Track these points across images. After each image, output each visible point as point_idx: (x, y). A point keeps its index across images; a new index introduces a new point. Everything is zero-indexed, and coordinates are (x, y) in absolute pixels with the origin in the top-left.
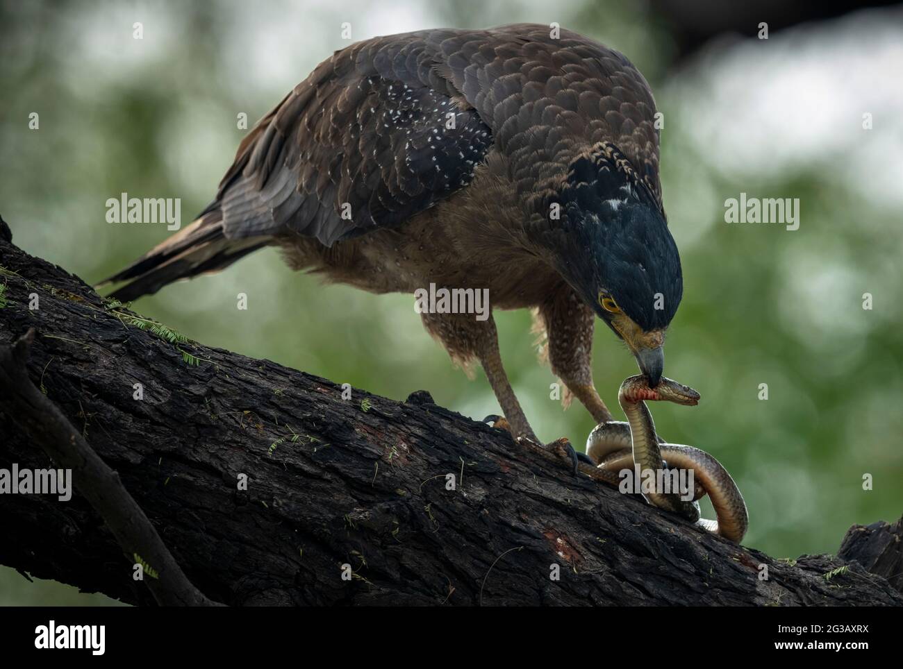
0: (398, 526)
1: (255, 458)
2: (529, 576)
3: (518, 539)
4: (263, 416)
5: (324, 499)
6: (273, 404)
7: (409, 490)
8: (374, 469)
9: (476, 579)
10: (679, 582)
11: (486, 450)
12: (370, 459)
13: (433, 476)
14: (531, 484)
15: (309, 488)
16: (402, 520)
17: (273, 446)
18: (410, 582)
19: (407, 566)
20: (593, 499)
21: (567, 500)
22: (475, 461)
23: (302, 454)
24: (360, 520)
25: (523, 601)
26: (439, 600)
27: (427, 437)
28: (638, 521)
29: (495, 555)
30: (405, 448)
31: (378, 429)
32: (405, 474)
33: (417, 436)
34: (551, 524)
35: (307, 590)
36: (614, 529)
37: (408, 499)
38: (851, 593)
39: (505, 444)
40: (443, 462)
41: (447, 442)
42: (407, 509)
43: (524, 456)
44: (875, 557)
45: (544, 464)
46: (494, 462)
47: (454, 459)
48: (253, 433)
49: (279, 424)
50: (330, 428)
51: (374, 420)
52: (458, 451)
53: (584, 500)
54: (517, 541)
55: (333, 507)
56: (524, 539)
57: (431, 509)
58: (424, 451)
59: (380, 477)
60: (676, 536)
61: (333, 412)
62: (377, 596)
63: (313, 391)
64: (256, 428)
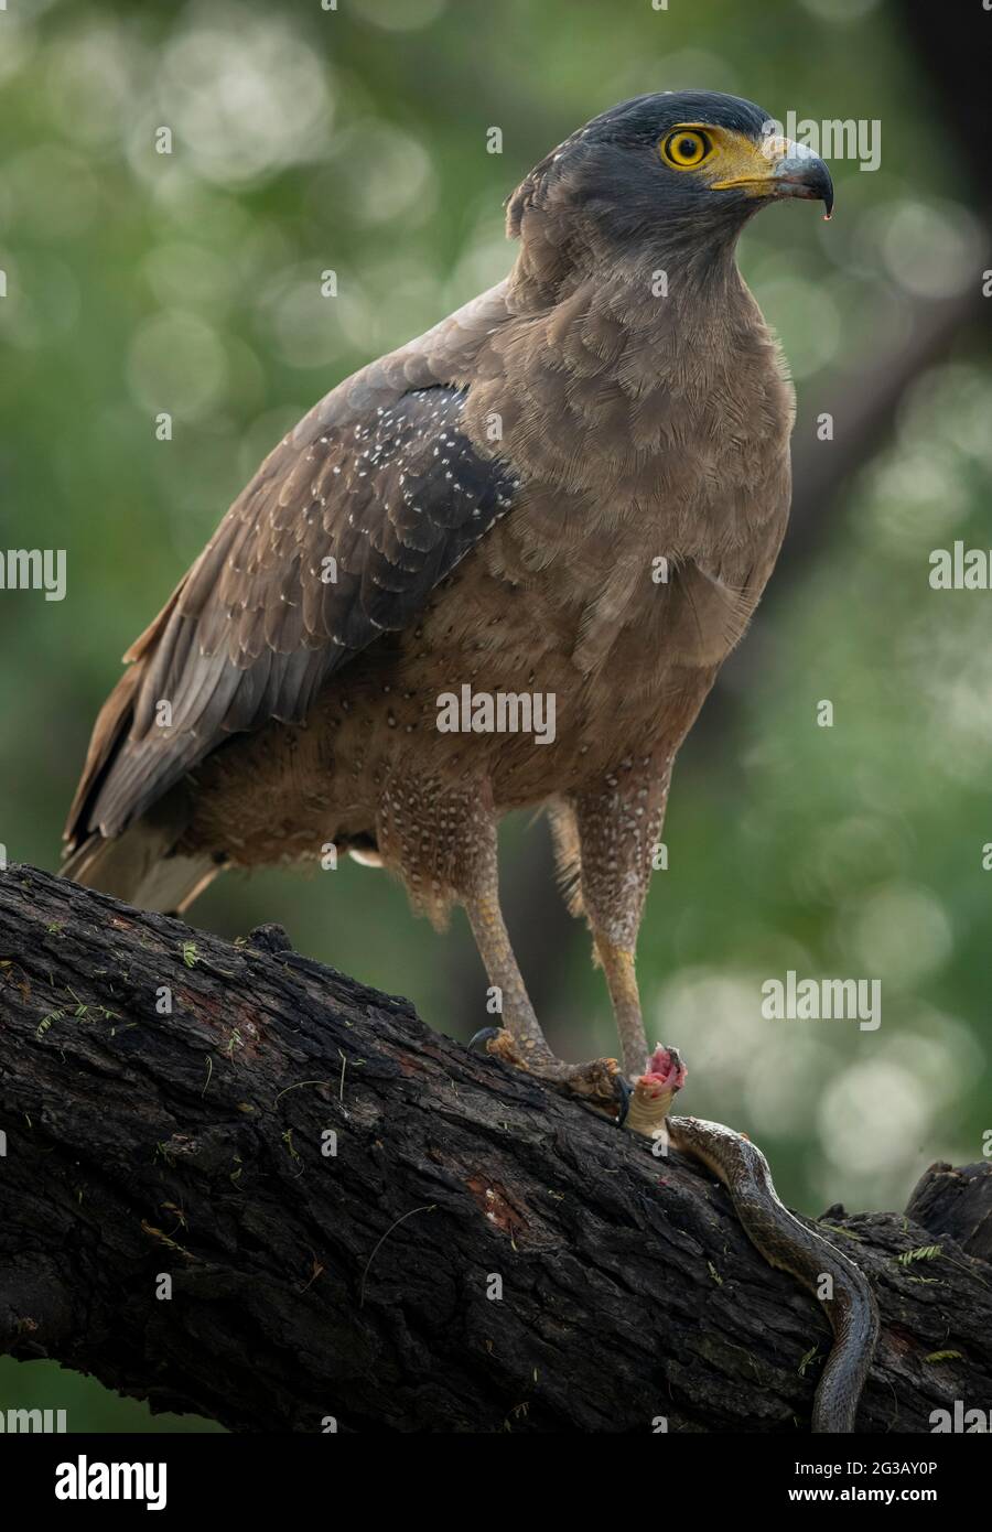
0: (239, 1165)
1: (16, 1040)
2: (442, 1254)
3: (427, 1192)
4: (31, 970)
5: (123, 1112)
6: (46, 950)
7: (258, 1104)
8: (206, 1069)
9: (358, 1254)
10: (677, 1269)
11: (379, 1037)
12: (199, 1050)
13: (297, 1081)
14: (448, 1098)
15: (99, 1093)
16: (246, 1155)
17: (46, 1023)
18: (251, 1253)
19: (250, 1229)
20: (541, 1121)
21: (502, 1125)
22: (363, 1057)
23: (91, 1036)
24: (182, 1153)
25: (428, 1293)
26: (297, 1287)
27: (287, 1014)
28: (614, 1164)
29: (390, 1217)
30: (253, 1031)
31: (209, 997)
32: (252, 1077)
33: (272, 1012)
34: (479, 1167)
35: (85, 1258)
36: (575, 1175)
37: (256, 1119)
38: (944, 1294)
39: (409, 1028)
40: (312, 1058)
41: (319, 1024)
42: (255, 1137)
43: (435, 1045)
44: (973, 1223)
45: (463, 1057)
46: (393, 1061)
47: (330, 1054)
48: (15, 998)
49: (56, 985)
50: (138, 997)
51: (204, 982)
52: (335, 1040)
53: (528, 1124)
54: (427, 1195)
55: (135, 1127)
56: (437, 1192)
57: (292, 1139)
58: (283, 1039)
59: (215, 1082)
60: (671, 1189)
61: (140, 966)
62: (197, 1274)
63: (107, 927)
64: (19, 990)
